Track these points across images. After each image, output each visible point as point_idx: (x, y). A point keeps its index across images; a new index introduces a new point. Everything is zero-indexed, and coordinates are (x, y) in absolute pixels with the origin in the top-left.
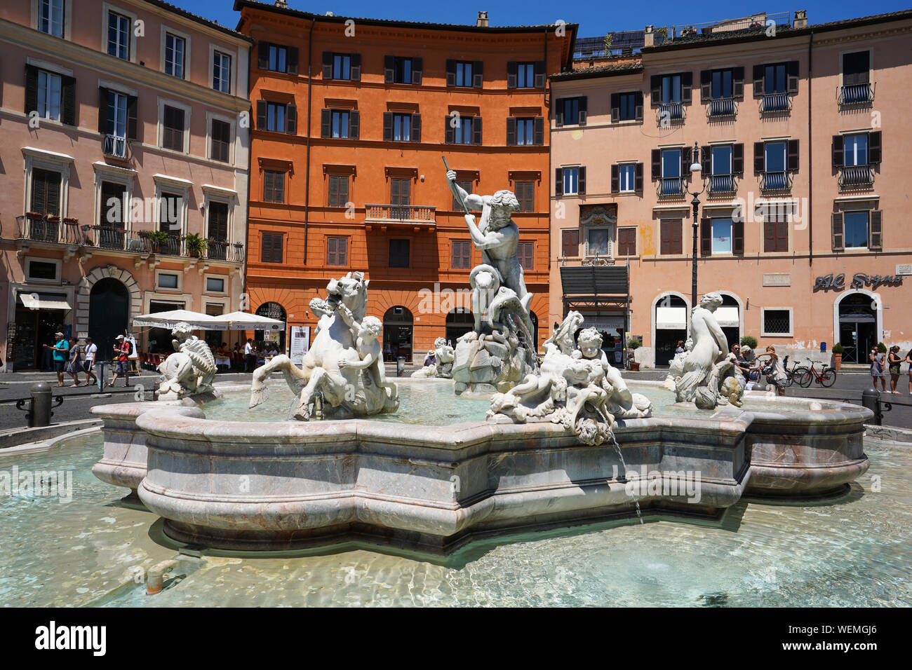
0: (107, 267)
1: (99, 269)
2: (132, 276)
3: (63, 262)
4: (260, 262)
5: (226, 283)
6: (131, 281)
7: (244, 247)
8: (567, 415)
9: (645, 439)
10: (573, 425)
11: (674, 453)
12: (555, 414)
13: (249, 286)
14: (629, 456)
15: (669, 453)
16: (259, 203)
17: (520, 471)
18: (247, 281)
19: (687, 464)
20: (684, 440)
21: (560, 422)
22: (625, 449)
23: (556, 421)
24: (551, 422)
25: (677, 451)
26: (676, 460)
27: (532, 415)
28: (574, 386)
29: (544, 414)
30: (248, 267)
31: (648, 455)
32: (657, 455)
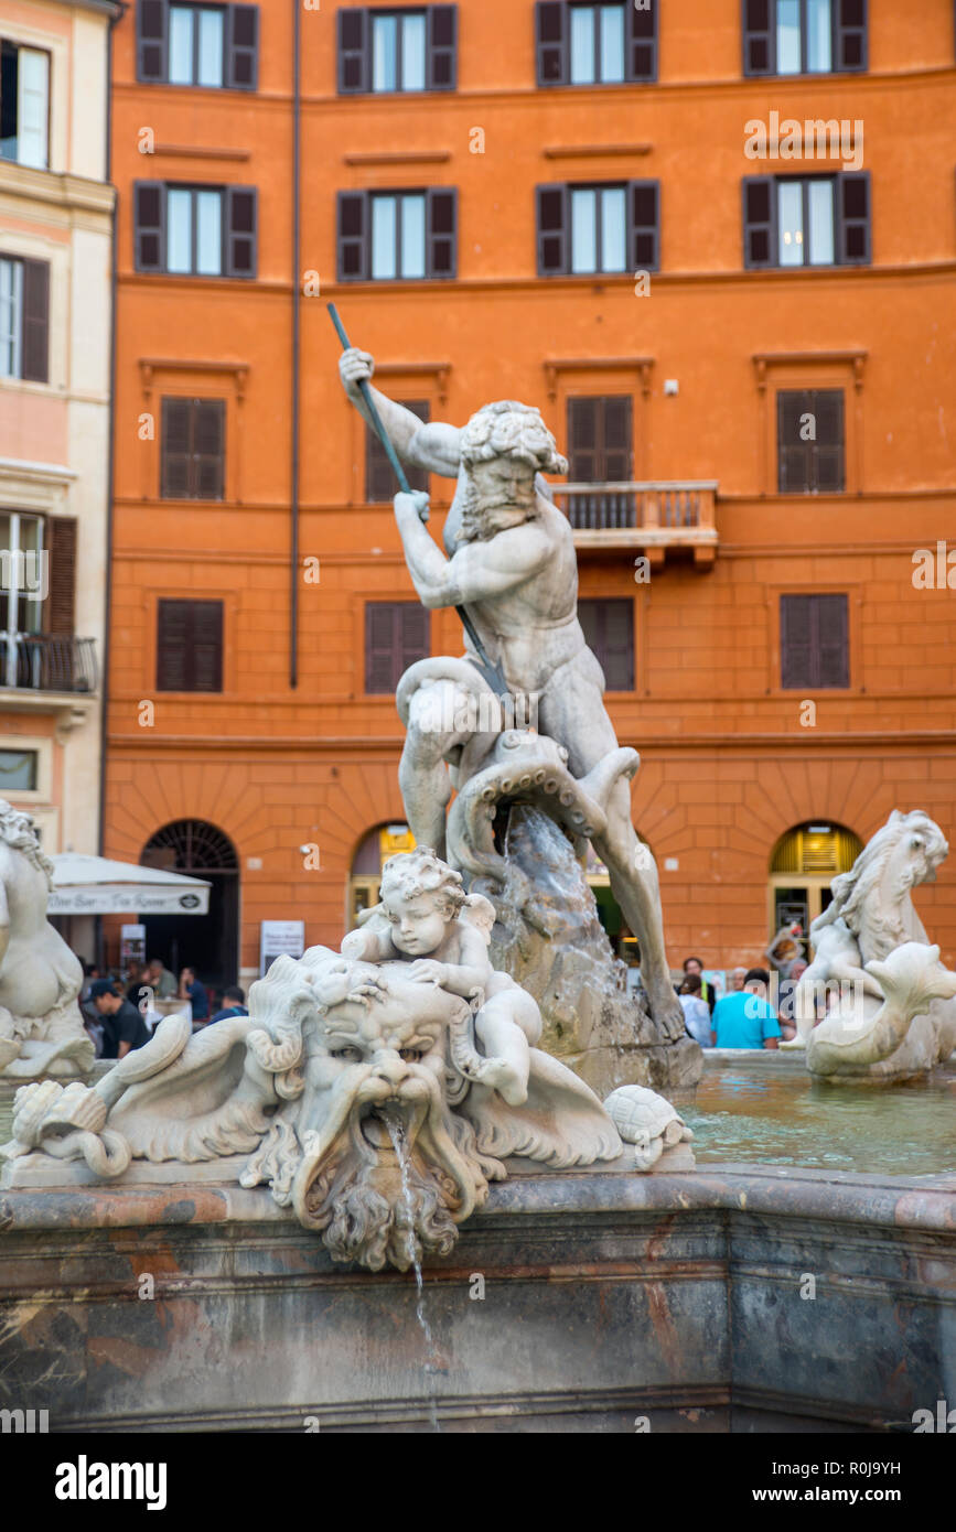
4: (153, 689)
5: (45, 760)
7: (99, 647)
8: (290, 1159)
9: (655, 1254)
10: (298, 1196)
11: (773, 1312)
12: (256, 1157)
13: (119, 771)
14: (582, 1316)
15: (755, 1310)
16: (144, 503)
17: (108, 1362)
18: (113, 755)
19: (814, 1356)
20: (800, 1259)
21: (263, 1185)
22: (566, 1289)
23: (250, 1179)
24: (237, 1183)
25: (781, 1301)
26: (780, 1339)
27: (160, 1159)
28: (334, 1053)
29: (209, 1154)
30: (113, 709)
31: (668, 1315)
32: (712, 1316)
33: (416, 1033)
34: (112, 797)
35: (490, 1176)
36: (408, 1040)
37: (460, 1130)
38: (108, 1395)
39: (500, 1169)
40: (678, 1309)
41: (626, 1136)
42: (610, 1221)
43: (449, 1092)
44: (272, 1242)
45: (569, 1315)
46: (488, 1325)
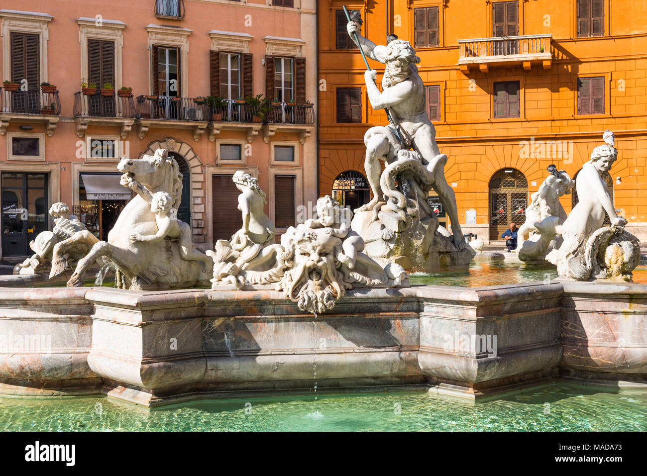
0: (165, 141)
1: (157, 143)
2: (192, 149)
3: (121, 137)
4: (335, 123)
5: (297, 150)
6: (191, 155)
7: (315, 107)
8: (288, 283)
9: (397, 310)
10: (290, 293)
11: (431, 325)
12: (279, 283)
13: (324, 153)
14: (376, 326)
15: (426, 325)
16: (330, 51)
17: (240, 336)
18: (321, 147)
19: (441, 337)
20: (437, 311)
21: (281, 290)
22: (371, 319)
23: (278, 288)
24: (274, 290)
25: (432, 322)
26: (432, 332)
27: (253, 282)
28: (302, 254)
29: (266, 282)
30: (321, 130)
31: (401, 326)
32: (415, 327)
33: (324, 249)
34: (322, 163)
35: (347, 288)
36: (322, 251)
37: (338, 275)
38: (241, 344)
39: (350, 287)
40: (404, 325)
41: (389, 277)
42: (384, 300)
43: (335, 265)
44: (285, 306)
45: (372, 326)
46: (348, 329)
